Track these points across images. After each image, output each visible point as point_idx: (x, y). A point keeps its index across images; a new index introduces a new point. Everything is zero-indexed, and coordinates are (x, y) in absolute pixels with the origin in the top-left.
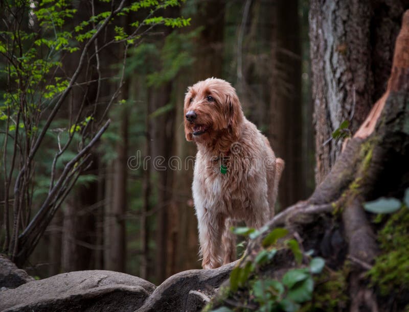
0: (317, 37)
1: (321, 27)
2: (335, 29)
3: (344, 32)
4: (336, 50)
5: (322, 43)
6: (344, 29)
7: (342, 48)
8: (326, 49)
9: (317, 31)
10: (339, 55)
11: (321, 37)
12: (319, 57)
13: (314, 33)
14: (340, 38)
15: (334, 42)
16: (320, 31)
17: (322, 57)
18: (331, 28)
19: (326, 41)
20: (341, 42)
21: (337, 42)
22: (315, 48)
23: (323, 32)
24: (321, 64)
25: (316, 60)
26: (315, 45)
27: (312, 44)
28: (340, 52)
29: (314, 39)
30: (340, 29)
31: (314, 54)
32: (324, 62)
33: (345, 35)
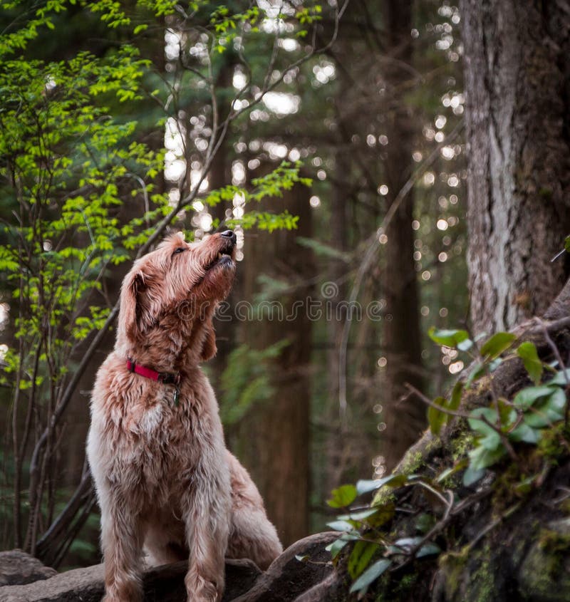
0: (481, 287)
1: (488, 271)
2: (510, 271)
3: (524, 275)
4: (513, 303)
5: (490, 295)
6: (525, 269)
7: (523, 298)
8: (496, 303)
9: (481, 277)
10: (517, 309)
11: (487, 285)
12: (485, 318)
13: (477, 282)
14: (518, 284)
15: (509, 290)
16: (486, 277)
17: (490, 316)
18: (504, 270)
19: (495, 291)
20: (520, 291)
21: (514, 290)
22: (479, 304)
23: (491, 278)
24: (490, 326)
25: (481, 323)
26: (478, 299)
27: (474, 299)
28: (519, 304)
29: (476, 291)
30: (518, 270)
31: (478, 313)
32: (494, 324)
33: (526, 278)
